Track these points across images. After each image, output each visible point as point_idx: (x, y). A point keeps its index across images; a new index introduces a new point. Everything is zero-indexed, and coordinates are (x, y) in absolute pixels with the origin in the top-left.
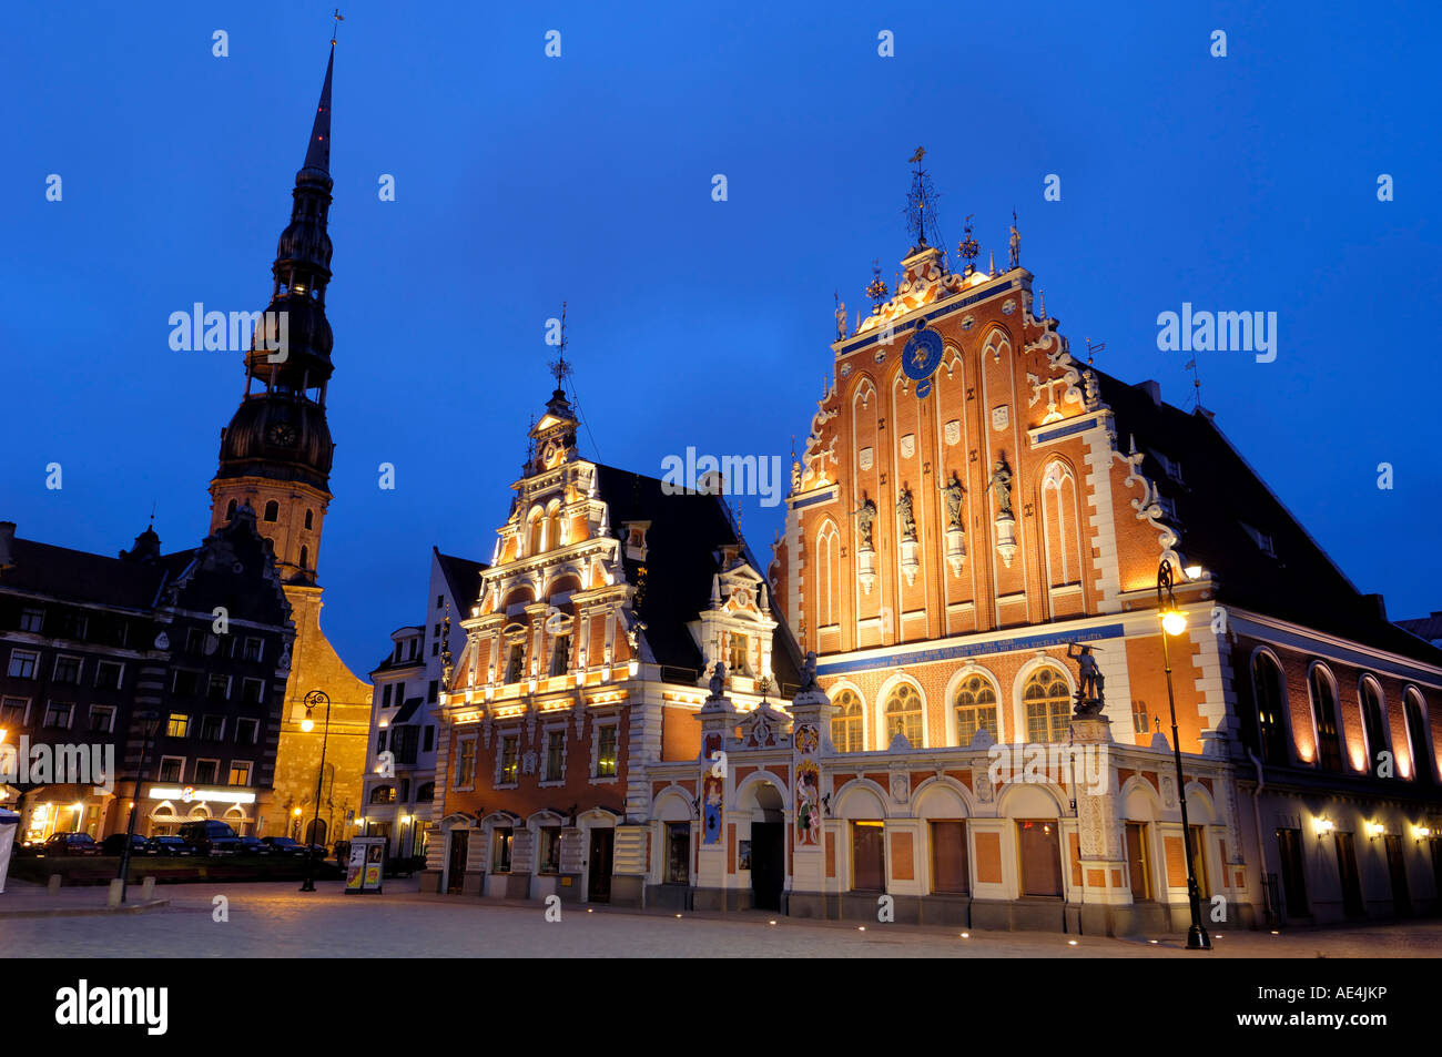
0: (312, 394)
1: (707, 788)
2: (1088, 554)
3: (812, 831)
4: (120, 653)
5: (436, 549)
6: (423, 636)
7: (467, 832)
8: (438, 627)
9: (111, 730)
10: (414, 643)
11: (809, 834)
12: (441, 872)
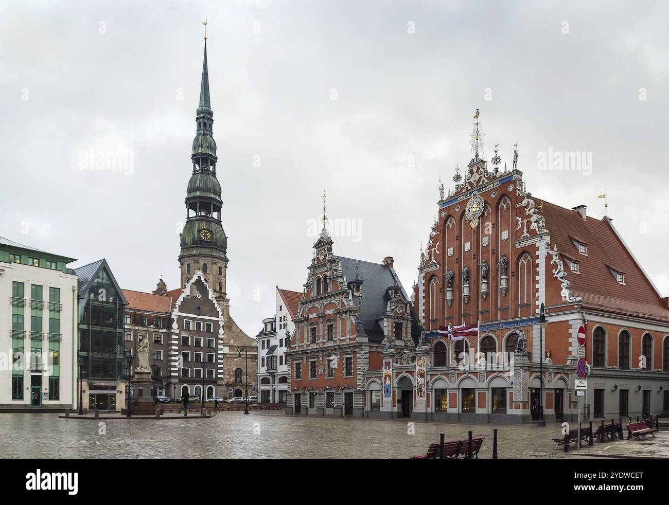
0: (215, 215)
1: (385, 379)
2: (535, 290)
3: (422, 393)
4: (160, 331)
5: (277, 287)
6: (275, 322)
7: (300, 394)
8: (281, 318)
9: (162, 359)
10: (272, 324)
11: (421, 393)
12: (292, 407)
